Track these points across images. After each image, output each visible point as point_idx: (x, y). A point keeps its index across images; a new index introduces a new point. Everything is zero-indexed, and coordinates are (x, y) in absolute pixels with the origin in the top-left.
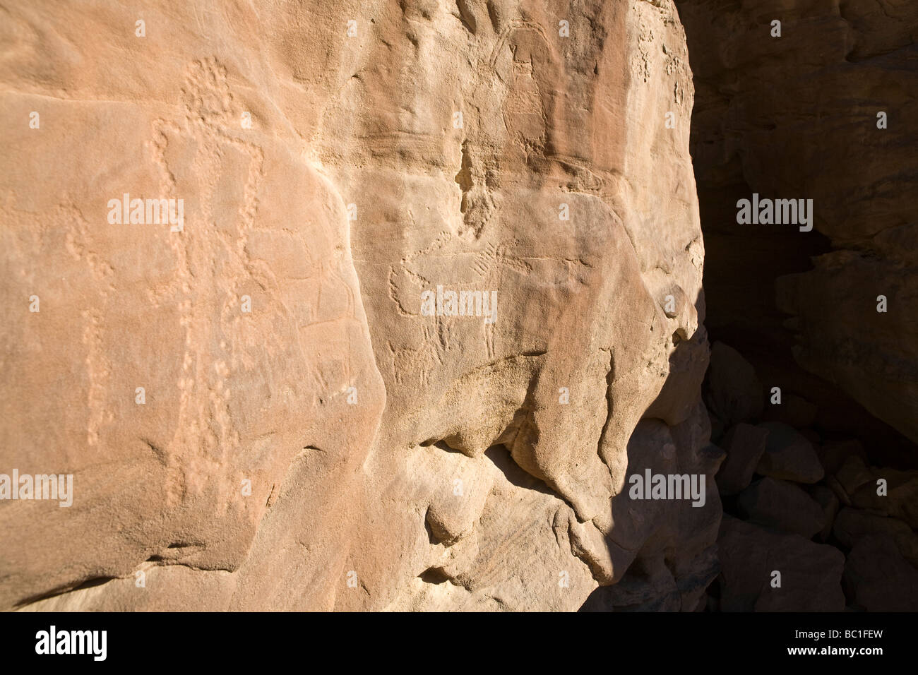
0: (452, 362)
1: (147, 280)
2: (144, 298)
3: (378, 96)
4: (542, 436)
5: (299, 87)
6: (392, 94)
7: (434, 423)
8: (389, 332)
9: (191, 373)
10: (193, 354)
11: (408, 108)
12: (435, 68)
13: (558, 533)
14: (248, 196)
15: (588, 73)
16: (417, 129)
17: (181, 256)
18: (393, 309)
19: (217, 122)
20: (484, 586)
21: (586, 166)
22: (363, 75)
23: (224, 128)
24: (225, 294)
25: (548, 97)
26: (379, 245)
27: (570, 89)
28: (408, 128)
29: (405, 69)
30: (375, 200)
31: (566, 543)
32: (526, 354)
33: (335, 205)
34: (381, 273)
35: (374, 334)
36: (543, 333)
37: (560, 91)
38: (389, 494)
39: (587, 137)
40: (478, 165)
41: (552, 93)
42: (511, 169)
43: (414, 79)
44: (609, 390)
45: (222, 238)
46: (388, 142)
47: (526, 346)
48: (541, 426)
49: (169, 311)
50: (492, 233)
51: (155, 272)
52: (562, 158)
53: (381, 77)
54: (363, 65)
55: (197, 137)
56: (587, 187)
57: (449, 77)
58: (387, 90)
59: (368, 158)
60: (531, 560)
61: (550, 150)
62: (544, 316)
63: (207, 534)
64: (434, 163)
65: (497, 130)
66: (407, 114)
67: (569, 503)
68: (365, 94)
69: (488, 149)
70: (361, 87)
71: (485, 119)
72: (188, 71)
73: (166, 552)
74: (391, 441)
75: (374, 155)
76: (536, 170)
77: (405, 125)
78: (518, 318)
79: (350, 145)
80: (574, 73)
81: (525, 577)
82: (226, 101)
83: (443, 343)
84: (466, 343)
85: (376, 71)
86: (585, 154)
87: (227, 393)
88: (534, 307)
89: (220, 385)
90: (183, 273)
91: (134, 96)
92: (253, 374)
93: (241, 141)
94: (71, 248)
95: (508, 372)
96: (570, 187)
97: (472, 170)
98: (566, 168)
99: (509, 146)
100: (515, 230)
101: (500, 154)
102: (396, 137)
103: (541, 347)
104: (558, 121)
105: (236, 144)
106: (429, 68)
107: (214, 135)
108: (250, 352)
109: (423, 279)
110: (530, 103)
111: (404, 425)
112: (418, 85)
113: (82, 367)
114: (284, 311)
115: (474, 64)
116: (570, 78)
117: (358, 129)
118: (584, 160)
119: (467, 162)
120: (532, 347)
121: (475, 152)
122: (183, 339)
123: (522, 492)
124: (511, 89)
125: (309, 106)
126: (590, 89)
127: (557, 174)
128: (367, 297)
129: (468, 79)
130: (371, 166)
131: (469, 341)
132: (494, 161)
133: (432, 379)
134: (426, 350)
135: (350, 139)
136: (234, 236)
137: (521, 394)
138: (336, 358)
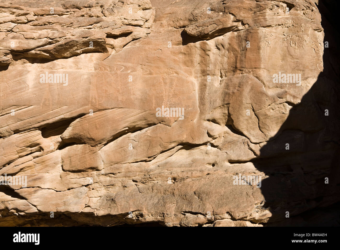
0: (212, 106)
1: (160, 93)
2: (159, 95)
3: (203, 66)
4: (234, 121)
5: (188, 68)
6: (206, 65)
7: (209, 116)
8: (202, 103)
9: (165, 103)
10: (165, 101)
11: (209, 67)
12: (213, 58)
13: (245, 144)
14: (175, 83)
15: (245, 50)
16: (210, 70)
17: (164, 91)
18: (203, 99)
19: (171, 75)
20: (224, 150)
21: (245, 69)
22: (200, 63)
23: (171, 76)
24: (170, 95)
25: (236, 57)
26: (203, 90)
27: (241, 55)
28: (209, 70)
29: (208, 60)
30: (203, 83)
31: (247, 147)
32: (226, 104)
33: (194, 85)
34: (202, 94)
35: (199, 103)
36: (228, 100)
37: (239, 56)
38: (199, 126)
39: (244, 63)
40: (223, 74)
41: (237, 57)
42: (230, 73)
43: (209, 61)
44: (255, 113)
45: (170, 89)
46: (205, 73)
47: (225, 103)
48: (233, 119)
49: (162, 96)
50: (223, 85)
51: (161, 92)
52: (239, 68)
53: (203, 63)
54: (199, 62)
55: (168, 77)
56: (246, 73)
57: (216, 59)
58: (205, 65)
59: (202, 77)
60: (236, 148)
61: (236, 68)
62: (229, 97)
63: (165, 120)
64: (214, 75)
65: (226, 66)
66: (208, 68)
67: (248, 139)
68: (201, 66)
69: (225, 70)
70: (200, 65)
71: (223, 65)
72: (166, 70)
73: (161, 122)
74: (200, 119)
75: (203, 76)
76: (234, 72)
77: (208, 69)
78: (224, 98)
79: (199, 75)
80: (242, 51)
81: (234, 150)
82: (172, 73)
83: (210, 103)
84: (214, 103)
85: (202, 62)
86: (244, 66)
87: (169, 106)
88: (227, 96)
89: (168, 105)
90: (164, 92)
91: (159, 74)
92: (173, 104)
93: (174, 77)
94: (152, 90)
95: (223, 108)
96: (242, 73)
97: (222, 75)
98: (240, 70)
99: (229, 69)
100: (227, 83)
101: (227, 70)
102: (207, 72)
103: (228, 103)
104: (238, 62)
105: (173, 77)
106: (212, 59)
107: (170, 77)
108: (174, 102)
109: (208, 94)
110: (233, 60)
111: (203, 117)
112: (210, 62)
113: (152, 101)
114: (180, 98)
115: (221, 56)
116: (241, 53)
117: (200, 72)
118: (244, 68)
119: (221, 73)
120: (227, 103)
121: (222, 71)
122: (164, 99)
123: (235, 135)
124: (228, 58)
125: (190, 70)
126: (245, 53)
127: (238, 72)
128: (199, 98)
129: (220, 59)
130: (203, 78)
131: (215, 103)
132: (226, 72)
133: (208, 109)
134: (208, 105)
135: (199, 74)
136: (172, 89)
137: (227, 112)
138: (189, 105)
